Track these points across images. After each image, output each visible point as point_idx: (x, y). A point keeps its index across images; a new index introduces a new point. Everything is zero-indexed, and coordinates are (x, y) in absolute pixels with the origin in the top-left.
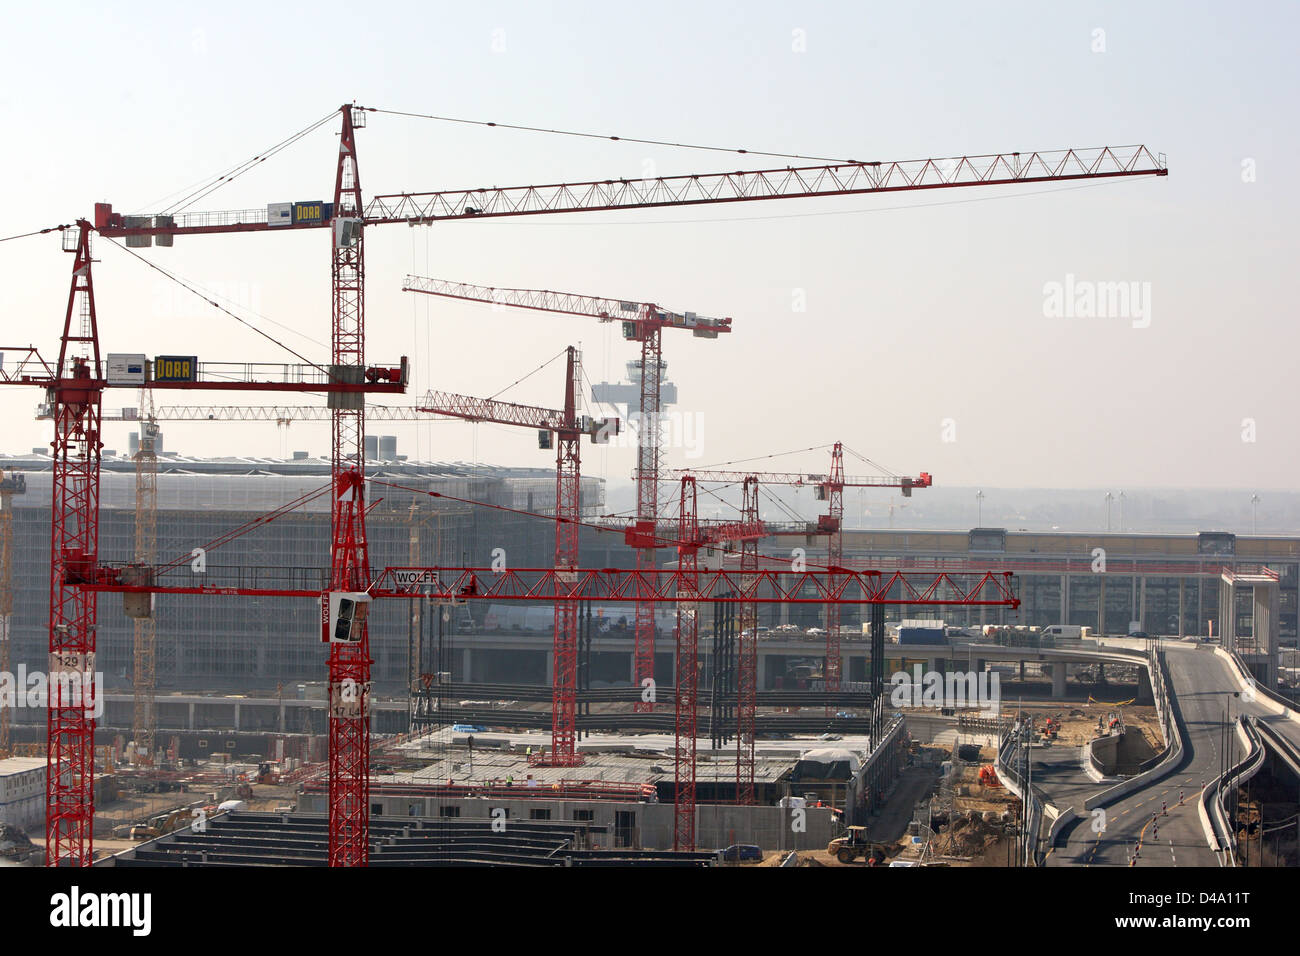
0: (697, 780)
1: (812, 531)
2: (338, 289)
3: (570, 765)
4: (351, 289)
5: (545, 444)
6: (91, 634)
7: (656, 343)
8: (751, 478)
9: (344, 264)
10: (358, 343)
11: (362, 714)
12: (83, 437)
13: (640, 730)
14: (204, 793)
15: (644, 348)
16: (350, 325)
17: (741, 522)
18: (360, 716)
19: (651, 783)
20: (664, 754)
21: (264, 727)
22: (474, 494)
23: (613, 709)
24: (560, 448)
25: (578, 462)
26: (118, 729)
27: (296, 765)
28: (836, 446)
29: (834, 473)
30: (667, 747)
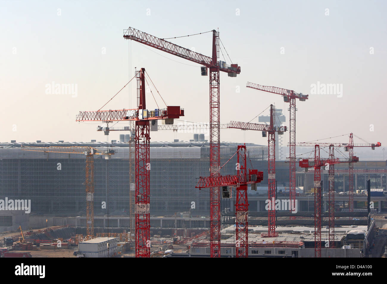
0: (321, 240)
1: (350, 161)
2: (211, 88)
3: (275, 236)
4: (215, 88)
5: (264, 135)
6: (148, 198)
7: (294, 103)
8: (332, 145)
9: (213, 80)
10: (218, 105)
11: (246, 221)
12: (144, 136)
13: (292, 225)
14: (158, 248)
15: (290, 104)
16: (215, 99)
17: (329, 159)
18: (245, 222)
19: (303, 242)
20: (303, 233)
21: (170, 227)
22: (232, 152)
23: (282, 219)
24: (269, 137)
25: (275, 141)
26: (124, 228)
27: (182, 238)
28: (351, 134)
29: (350, 143)
30: (304, 230)
